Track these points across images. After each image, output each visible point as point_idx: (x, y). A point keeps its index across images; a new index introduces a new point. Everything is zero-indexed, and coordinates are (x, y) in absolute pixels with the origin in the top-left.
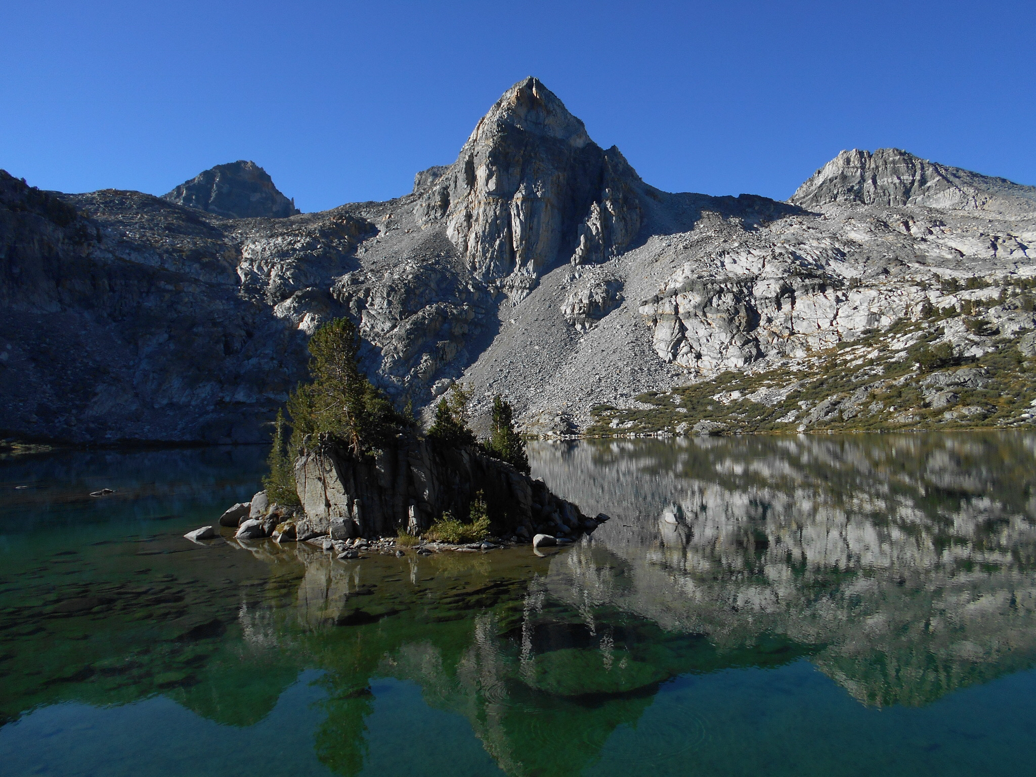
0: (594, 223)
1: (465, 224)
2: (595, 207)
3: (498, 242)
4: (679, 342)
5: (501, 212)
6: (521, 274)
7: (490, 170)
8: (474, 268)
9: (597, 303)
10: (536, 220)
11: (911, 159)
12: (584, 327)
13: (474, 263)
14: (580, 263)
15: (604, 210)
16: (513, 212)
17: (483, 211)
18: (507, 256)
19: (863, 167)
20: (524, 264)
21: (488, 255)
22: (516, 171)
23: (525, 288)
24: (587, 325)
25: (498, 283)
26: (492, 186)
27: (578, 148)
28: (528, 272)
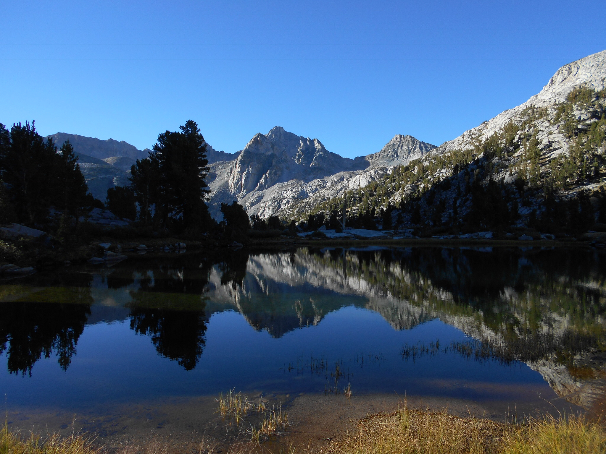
0: (262, 180)
1: (232, 179)
2: (264, 175)
3: (238, 185)
4: (263, 213)
5: (240, 177)
6: (243, 193)
7: (239, 166)
8: (232, 192)
9: (253, 203)
10: (248, 179)
11: (414, 140)
12: (249, 208)
13: (232, 190)
14: (257, 191)
15: (266, 176)
16: (243, 177)
17: (237, 177)
18: (240, 188)
19: (400, 142)
20: (243, 191)
21: (235, 189)
22: (246, 165)
23: (241, 197)
24: (250, 208)
25: (236, 196)
26: (239, 170)
27: (269, 155)
28: (244, 193)
